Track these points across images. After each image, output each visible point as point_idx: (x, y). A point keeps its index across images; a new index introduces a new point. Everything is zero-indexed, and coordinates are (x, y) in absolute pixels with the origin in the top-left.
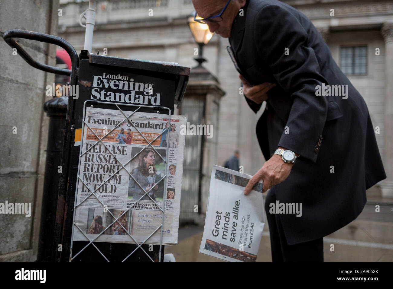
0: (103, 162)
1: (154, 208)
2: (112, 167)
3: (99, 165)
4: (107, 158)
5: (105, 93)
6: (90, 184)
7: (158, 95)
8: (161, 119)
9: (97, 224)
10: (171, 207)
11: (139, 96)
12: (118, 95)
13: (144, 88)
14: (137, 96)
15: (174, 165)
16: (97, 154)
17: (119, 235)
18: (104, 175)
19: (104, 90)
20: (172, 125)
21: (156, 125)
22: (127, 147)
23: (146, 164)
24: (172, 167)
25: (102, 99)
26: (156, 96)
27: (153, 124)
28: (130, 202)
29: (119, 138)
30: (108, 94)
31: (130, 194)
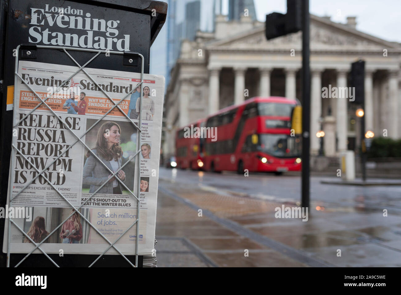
0: (45, 141)
1: (120, 205)
2: (59, 148)
3: (38, 145)
4: (51, 135)
5: (48, 34)
6: (26, 172)
7: (127, 38)
8: (129, 80)
9: (38, 228)
10: (144, 202)
11: (99, 38)
12: (68, 36)
13: (107, 27)
14: (96, 38)
15: (147, 145)
16: (36, 129)
17: (71, 243)
18: (47, 158)
19: (47, 29)
20: (145, 88)
21: (121, 87)
22: (79, 119)
23: (107, 142)
24: (145, 147)
25: (45, 41)
26: (124, 38)
27: (117, 86)
28: (85, 197)
29: (67, 105)
30: (54, 34)
31: (85, 186)
